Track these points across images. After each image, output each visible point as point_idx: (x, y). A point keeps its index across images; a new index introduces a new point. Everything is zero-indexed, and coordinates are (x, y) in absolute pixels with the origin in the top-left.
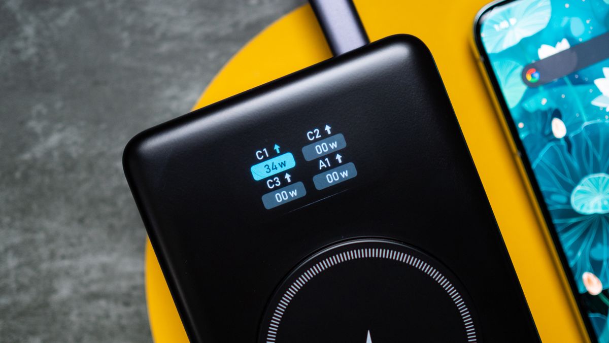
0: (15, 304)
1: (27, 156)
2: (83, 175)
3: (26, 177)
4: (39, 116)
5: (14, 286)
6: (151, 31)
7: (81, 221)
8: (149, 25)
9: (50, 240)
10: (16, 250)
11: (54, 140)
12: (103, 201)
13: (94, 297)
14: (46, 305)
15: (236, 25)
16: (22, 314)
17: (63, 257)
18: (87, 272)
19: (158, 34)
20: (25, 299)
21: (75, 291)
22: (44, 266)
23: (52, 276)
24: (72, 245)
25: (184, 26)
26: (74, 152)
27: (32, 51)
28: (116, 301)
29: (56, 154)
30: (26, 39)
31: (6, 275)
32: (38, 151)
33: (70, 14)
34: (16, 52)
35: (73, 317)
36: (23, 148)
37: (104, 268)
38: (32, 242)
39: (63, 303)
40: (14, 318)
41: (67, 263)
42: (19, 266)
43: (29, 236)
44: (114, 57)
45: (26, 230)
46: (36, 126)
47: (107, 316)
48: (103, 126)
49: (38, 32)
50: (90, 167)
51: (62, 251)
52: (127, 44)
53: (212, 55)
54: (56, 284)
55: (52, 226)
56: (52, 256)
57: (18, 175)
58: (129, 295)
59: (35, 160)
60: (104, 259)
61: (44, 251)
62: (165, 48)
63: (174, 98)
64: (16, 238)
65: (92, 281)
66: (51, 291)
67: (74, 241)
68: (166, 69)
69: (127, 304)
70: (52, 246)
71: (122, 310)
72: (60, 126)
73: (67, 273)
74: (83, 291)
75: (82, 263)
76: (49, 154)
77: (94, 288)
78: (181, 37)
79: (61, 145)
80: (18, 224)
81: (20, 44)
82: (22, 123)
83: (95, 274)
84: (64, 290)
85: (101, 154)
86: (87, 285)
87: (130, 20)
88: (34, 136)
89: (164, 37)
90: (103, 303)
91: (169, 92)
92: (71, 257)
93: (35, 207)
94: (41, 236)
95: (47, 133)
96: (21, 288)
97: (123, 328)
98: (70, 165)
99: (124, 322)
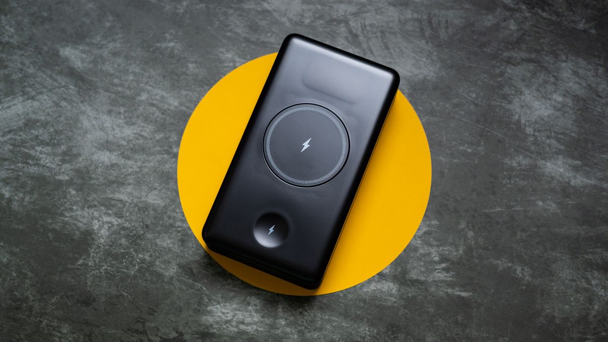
0: (123, 92)
1: (159, 45)
2: (174, 62)
3: (154, 51)
4: (171, 34)
5: (127, 86)
6: (227, 26)
7: (164, 77)
8: (228, 24)
9: (149, 77)
10: (135, 74)
11: (171, 44)
12: (176, 74)
13: (153, 105)
14: (134, 99)
15: (258, 39)
16: (123, 97)
17: (150, 86)
18: (156, 95)
19: (229, 28)
20: (128, 92)
21: (147, 100)
22: (142, 85)
23: (142, 90)
24: (156, 83)
25: (239, 30)
26: (176, 52)
27: (182, 11)
28: (160, 111)
29: (169, 49)
30: (182, 6)
31: (127, 81)
32: (164, 45)
33: (203, 5)
34: (176, 8)
35: (141, 108)
36: (158, 42)
37: (162, 97)
38: (143, 74)
39: (140, 101)
40: (120, 97)
41: (150, 88)
42: (133, 80)
43: (142, 72)
44: (209, 28)
45: (143, 69)
46: (168, 36)
47: (153, 114)
48: (192, 49)
49: (187, 6)
50: (179, 60)
51: (151, 83)
52: (216, 26)
53: (243, 45)
54: (142, 93)
55: (153, 73)
56: (147, 83)
57: (152, 49)
58: (166, 111)
59: (161, 47)
60: (165, 94)
61: (145, 80)
62: (229, 34)
63: (222, 52)
64: (137, 70)
65: (155, 99)
66: (139, 95)
67: (157, 82)
68: (225, 41)
69: (163, 114)
70: (148, 79)
71: (160, 115)
72: (176, 41)
73: (148, 92)
74: (150, 101)
75: (156, 91)
76: (167, 48)
77: (155, 102)
78: (237, 34)
79: (173, 48)
80: (141, 66)
81: (179, 7)
82: (164, 33)
83: (158, 97)
84: (144, 97)
85: (185, 58)
86: (153, 100)
87: (222, 18)
88: (165, 39)
89: (231, 31)
90: (154, 109)
91: (221, 50)
92: (153, 87)
93: (151, 63)
94: (147, 74)
95: (170, 41)
96: (129, 88)
97: (156, 121)
98: (172, 56)
99: (158, 119)
